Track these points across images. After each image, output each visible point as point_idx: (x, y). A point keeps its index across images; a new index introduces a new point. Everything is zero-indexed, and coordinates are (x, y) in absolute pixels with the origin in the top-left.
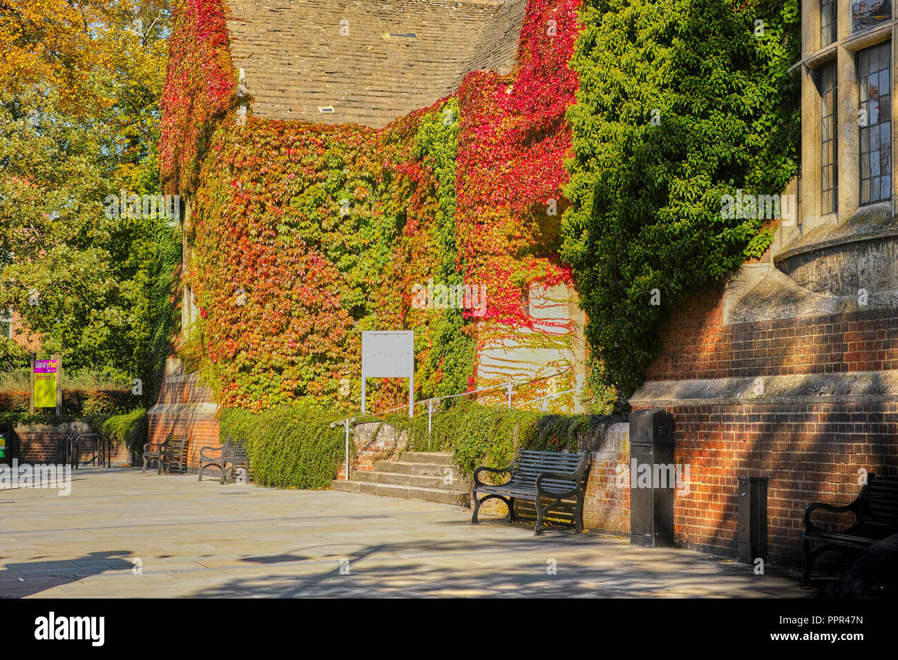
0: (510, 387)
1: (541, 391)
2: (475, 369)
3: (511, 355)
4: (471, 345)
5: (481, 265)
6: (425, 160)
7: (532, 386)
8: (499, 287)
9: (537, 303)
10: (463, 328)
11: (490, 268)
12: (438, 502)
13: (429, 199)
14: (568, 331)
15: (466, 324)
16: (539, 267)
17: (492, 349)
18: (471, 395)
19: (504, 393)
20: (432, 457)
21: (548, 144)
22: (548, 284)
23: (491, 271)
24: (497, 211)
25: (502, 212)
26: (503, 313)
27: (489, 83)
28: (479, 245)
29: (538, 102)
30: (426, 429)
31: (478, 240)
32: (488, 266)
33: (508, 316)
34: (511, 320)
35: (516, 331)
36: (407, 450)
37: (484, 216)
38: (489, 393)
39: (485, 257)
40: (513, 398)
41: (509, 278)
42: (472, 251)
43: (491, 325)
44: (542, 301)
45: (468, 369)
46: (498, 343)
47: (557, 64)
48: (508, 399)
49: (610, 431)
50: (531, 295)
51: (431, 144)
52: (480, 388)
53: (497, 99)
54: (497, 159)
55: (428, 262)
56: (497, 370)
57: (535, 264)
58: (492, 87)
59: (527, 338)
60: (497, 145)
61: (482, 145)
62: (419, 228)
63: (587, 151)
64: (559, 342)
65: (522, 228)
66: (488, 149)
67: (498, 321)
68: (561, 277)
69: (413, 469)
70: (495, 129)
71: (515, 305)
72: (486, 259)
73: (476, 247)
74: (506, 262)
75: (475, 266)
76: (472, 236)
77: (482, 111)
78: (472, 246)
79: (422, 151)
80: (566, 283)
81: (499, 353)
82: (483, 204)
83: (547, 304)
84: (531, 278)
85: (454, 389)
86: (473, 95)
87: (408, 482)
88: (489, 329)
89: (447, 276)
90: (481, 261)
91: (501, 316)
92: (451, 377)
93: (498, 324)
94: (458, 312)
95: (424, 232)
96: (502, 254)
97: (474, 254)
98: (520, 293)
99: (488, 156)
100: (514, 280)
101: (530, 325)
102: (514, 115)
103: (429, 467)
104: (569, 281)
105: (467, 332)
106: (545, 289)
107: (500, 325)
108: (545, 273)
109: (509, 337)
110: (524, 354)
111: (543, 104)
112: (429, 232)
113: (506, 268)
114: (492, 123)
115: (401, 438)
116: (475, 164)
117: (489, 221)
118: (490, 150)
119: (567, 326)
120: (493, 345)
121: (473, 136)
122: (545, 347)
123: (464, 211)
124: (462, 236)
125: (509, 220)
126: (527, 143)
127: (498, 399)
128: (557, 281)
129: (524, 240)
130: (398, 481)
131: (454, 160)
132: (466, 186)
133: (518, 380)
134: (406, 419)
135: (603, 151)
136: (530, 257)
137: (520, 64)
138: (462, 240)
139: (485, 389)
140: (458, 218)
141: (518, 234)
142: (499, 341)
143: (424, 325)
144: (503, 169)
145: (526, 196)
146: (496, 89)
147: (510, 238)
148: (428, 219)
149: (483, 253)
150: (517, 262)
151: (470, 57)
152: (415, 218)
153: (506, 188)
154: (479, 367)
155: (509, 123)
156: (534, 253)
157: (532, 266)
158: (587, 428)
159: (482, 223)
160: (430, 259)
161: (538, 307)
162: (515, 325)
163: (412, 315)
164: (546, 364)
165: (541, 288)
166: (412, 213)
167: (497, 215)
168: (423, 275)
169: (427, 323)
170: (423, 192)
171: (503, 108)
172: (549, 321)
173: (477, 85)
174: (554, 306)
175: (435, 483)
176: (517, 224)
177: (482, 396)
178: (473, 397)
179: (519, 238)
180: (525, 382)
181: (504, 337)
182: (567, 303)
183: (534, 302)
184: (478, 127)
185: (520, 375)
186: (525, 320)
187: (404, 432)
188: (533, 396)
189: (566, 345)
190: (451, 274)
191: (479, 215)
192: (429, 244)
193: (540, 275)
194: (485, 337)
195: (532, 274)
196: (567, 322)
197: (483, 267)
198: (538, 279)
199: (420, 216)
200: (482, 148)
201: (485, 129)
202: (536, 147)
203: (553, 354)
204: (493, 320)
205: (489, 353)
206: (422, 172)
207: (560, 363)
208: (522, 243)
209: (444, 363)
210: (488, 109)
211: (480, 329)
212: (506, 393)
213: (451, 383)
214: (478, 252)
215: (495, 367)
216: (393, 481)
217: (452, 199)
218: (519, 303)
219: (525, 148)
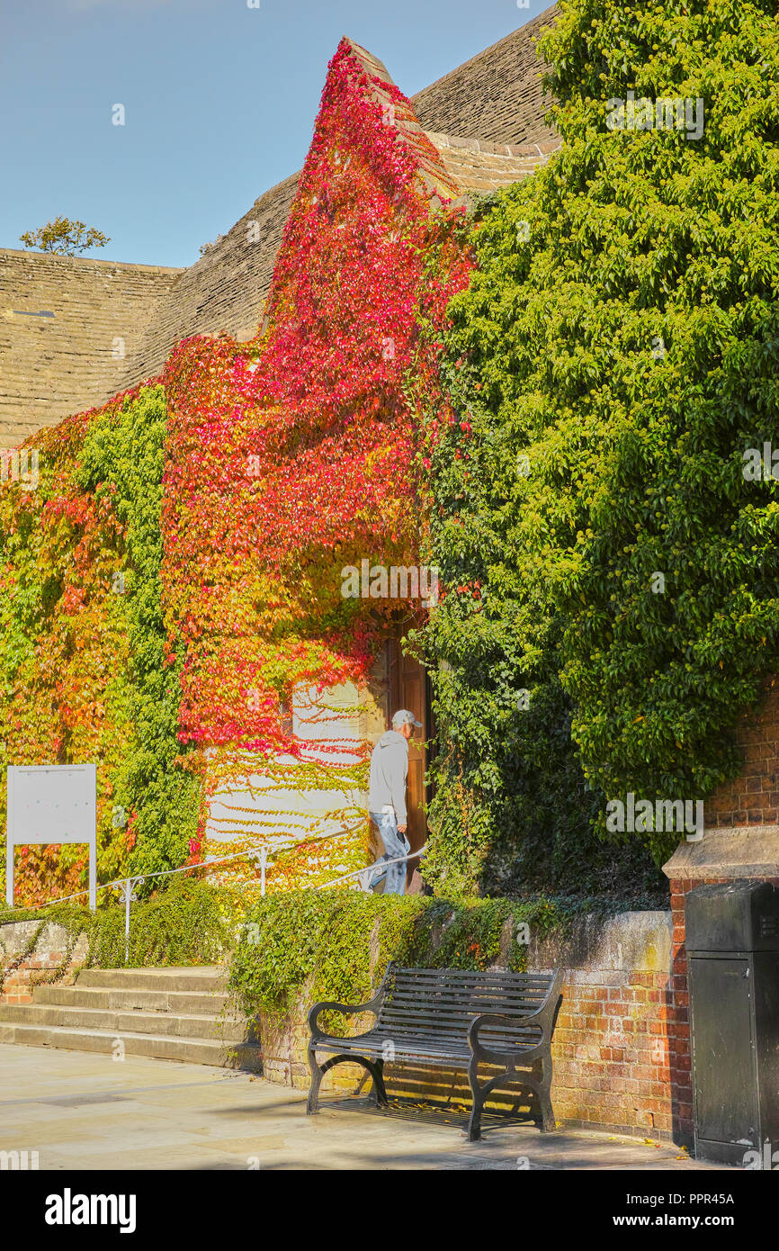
0: (263, 856)
1: (316, 861)
2: (201, 826)
3: (262, 802)
4: (193, 786)
5: (211, 653)
6: (98, 490)
7: (301, 853)
8: (241, 689)
9: (306, 714)
10: (179, 759)
11: (226, 658)
12: (183, 1061)
13: (106, 552)
14: (359, 760)
15: (183, 751)
16: (310, 655)
17: (230, 792)
18: (195, 870)
19: (252, 866)
20: (142, 978)
21: (329, 449)
22: (327, 682)
23: (228, 662)
24: (236, 564)
25: (247, 565)
26: (248, 732)
27: (220, 355)
28: (207, 618)
29: (312, 380)
30: (120, 929)
31: (205, 612)
32: (223, 653)
33: (257, 737)
34: (262, 743)
35: (270, 761)
36: (89, 966)
37: (215, 572)
38: (225, 866)
39: (217, 639)
40: (268, 875)
41: (258, 673)
42: (195, 629)
43: (228, 753)
44: (315, 711)
45: (189, 827)
46: (241, 783)
47: (349, 313)
48: (259, 876)
49: (609, 927)
50: (295, 702)
51: (110, 462)
52: (210, 858)
53: (232, 380)
54: (237, 478)
55: (104, 655)
56: (239, 827)
57: (303, 650)
58: (224, 362)
59: (290, 772)
60: (235, 455)
61: (208, 455)
62: (85, 602)
63: (591, 372)
64: (344, 779)
65: (282, 589)
66: (218, 462)
67: (240, 746)
68: (346, 671)
69: (111, 1000)
70: (232, 430)
71: (269, 719)
72: (217, 644)
73: (201, 622)
74: (253, 647)
75: (199, 655)
76: (194, 605)
77: (208, 400)
78: (194, 621)
79: (92, 475)
80: (355, 680)
81: (243, 799)
82: (212, 552)
83: (322, 716)
84: (296, 673)
85: (160, 861)
86: (191, 374)
87: (109, 1024)
88: (224, 760)
89: (142, 675)
90: (211, 647)
91: (245, 737)
92: (153, 840)
93: (239, 750)
94: (169, 733)
95: (95, 607)
96: (244, 634)
97: (197, 635)
98: (277, 699)
99: (219, 474)
100: (267, 677)
101: (294, 751)
102: (261, 408)
103: (144, 996)
104: (361, 677)
105: (185, 765)
106: (320, 690)
107: (243, 752)
108: (319, 664)
109: (259, 772)
110: (285, 799)
111: (321, 384)
112: (104, 606)
113: (253, 658)
114: (225, 420)
115: (78, 946)
116: (196, 488)
117: (224, 580)
118: (223, 465)
119: (359, 752)
120: (232, 786)
121: (192, 440)
122: (321, 788)
123: (178, 565)
124: (176, 607)
125: (257, 577)
126: (290, 450)
127: (241, 876)
128: (340, 676)
129: (285, 611)
130: (86, 1022)
131: (156, 484)
132: (181, 524)
133: (276, 844)
134: (85, 913)
135: (634, 366)
136: (294, 638)
137: (272, 322)
138: (176, 614)
139: (220, 860)
140: (168, 576)
141: (275, 599)
142: (241, 778)
143: (98, 758)
144: (245, 495)
145: (292, 536)
146: (231, 365)
147: (258, 607)
148: (101, 586)
149: (212, 634)
150: (272, 647)
151: (139, 348)
152: (78, 586)
153: (252, 525)
154: (209, 823)
155: (255, 419)
156: (300, 632)
157: (298, 653)
158: (551, 924)
159: (210, 583)
160: (107, 651)
161: (308, 721)
162: (268, 751)
163: (77, 741)
164: (324, 815)
165: (313, 690)
166: (74, 578)
167: (237, 569)
168: (95, 678)
169: (101, 755)
170: (93, 541)
171: (244, 394)
172: (327, 744)
173: (199, 358)
174: (336, 718)
175: (165, 1026)
176: (274, 582)
177: (214, 871)
178: (198, 874)
179: (278, 606)
180: (287, 846)
181: (250, 772)
182: (357, 713)
183: (300, 713)
184: (201, 426)
185: (278, 835)
186: (285, 744)
187: (83, 935)
188: (300, 870)
189: (356, 783)
190: (149, 672)
191: (206, 571)
192: (105, 626)
193: (311, 667)
194: (218, 772)
195: (297, 667)
196: (358, 745)
197: (214, 656)
198: (307, 675)
199: (87, 581)
200: (209, 461)
201: (213, 428)
202: (307, 455)
203: (333, 799)
204: (233, 745)
205: (226, 799)
206: (91, 509)
207: (347, 813)
208: (282, 615)
209: (141, 819)
210: (219, 396)
211: (209, 760)
212: (257, 866)
213: (154, 850)
214: (204, 631)
215: (236, 822)
216: (77, 1021)
217: (152, 548)
218: (275, 715)
219: (286, 459)
